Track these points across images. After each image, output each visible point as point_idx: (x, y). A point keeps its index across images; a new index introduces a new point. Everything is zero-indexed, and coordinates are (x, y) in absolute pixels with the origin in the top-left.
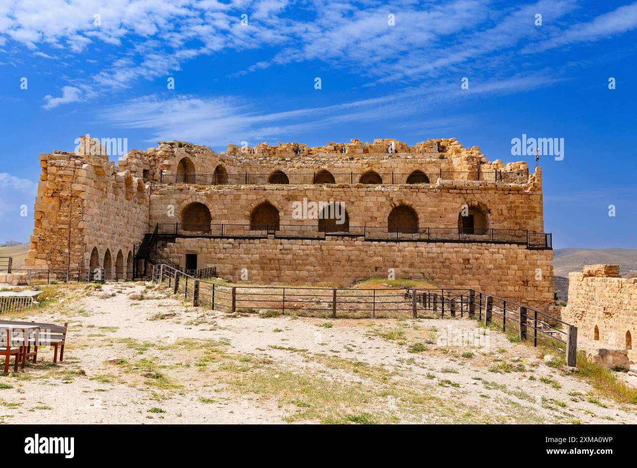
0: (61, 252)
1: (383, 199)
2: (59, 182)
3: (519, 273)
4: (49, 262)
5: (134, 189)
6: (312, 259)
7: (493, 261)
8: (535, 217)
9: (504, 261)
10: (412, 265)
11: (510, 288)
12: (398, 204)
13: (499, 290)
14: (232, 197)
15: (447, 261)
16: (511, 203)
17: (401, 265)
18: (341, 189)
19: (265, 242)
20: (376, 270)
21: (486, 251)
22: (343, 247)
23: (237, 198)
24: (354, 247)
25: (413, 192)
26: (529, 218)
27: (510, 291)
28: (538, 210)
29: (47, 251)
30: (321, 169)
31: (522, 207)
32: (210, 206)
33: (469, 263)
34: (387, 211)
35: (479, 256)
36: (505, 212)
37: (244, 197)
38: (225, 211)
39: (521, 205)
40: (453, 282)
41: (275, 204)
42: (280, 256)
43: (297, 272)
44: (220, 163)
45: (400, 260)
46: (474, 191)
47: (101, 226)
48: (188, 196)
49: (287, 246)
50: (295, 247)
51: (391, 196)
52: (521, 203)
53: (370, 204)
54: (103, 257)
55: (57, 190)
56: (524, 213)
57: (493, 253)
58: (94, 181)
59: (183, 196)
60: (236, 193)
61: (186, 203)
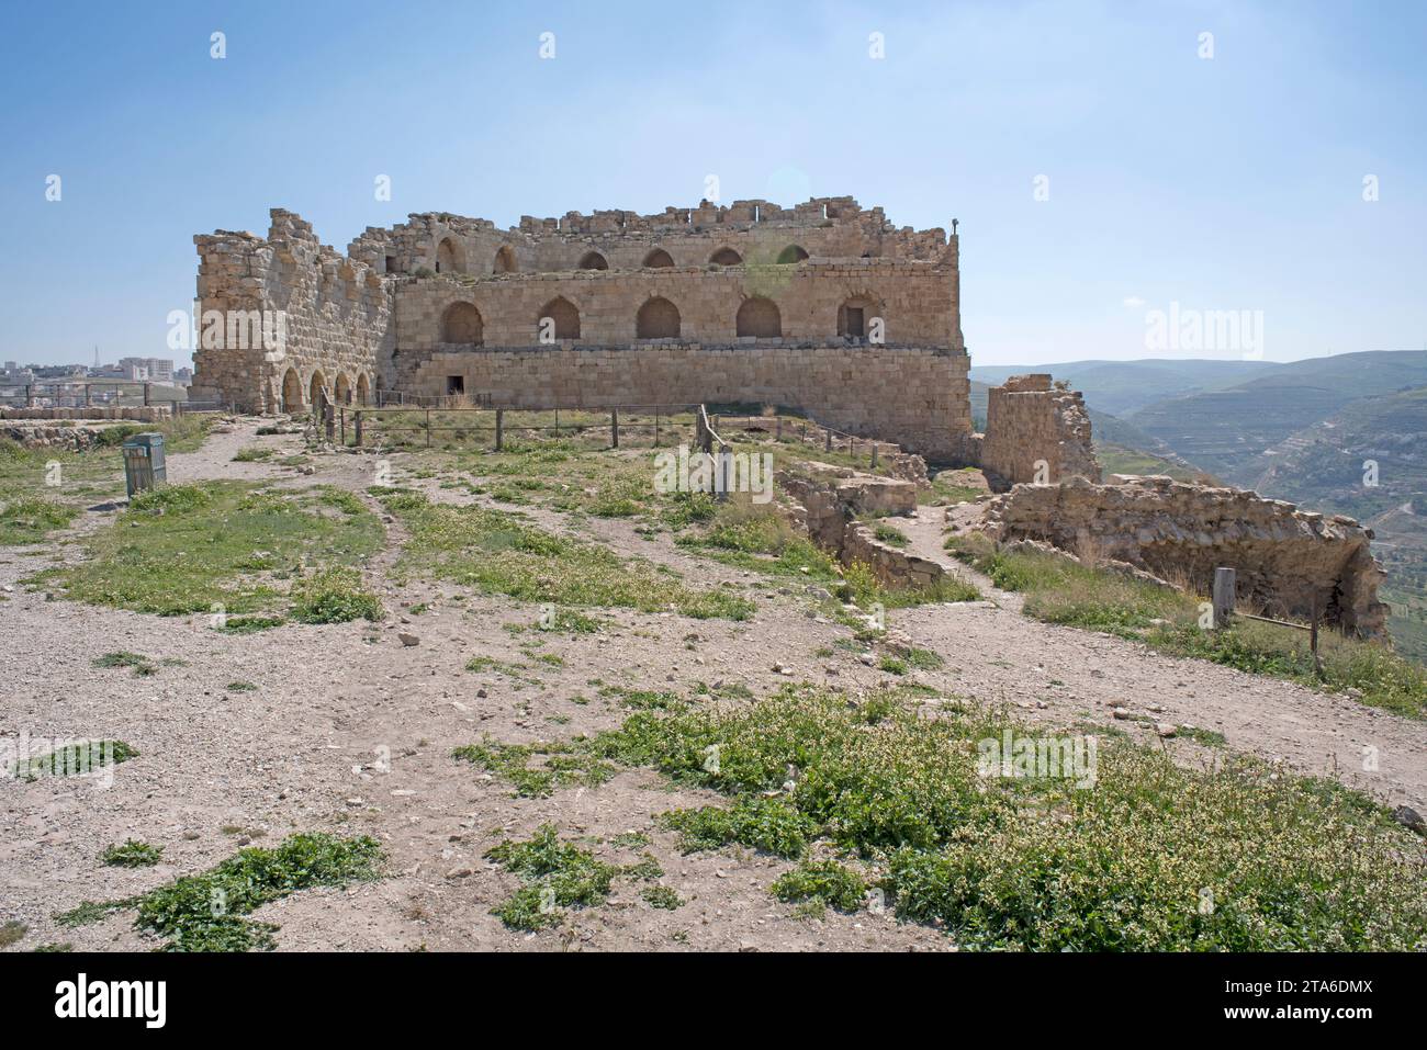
0: (235, 376)
1: (728, 289)
2: (223, 277)
3: (922, 391)
4: (221, 391)
5: (358, 284)
6: (626, 377)
7: (884, 374)
8: (948, 309)
9: (901, 374)
10: (769, 383)
11: (908, 412)
12: (749, 296)
13: (893, 415)
14: (510, 292)
15: (820, 375)
16: (914, 288)
17: (753, 383)
18: (667, 275)
19: (558, 356)
20: (718, 391)
21: (875, 360)
22: (668, 360)
23: (518, 293)
24: (684, 360)
25: (772, 276)
26: (940, 311)
27: (909, 417)
28: (952, 298)
29: (216, 376)
30: (653, 249)
31: (930, 295)
32: (479, 306)
33: (850, 378)
34: (734, 306)
35: (865, 367)
36: (905, 303)
37: (527, 292)
38: (501, 314)
39: (927, 291)
40: (828, 406)
41: (573, 300)
42: (580, 376)
43: (605, 397)
44: (504, 244)
45: (752, 375)
46: (861, 274)
47: (299, 338)
48: (448, 293)
49: (590, 361)
50: (601, 362)
51: (740, 283)
52: (929, 288)
53: (710, 297)
54: (309, 383)
55: (222, 287)
56: (931, 302)
57: (886, 362)
58: (281, 274)
59: (442, 293)
60: (515, 285)
61: (446, 302)
